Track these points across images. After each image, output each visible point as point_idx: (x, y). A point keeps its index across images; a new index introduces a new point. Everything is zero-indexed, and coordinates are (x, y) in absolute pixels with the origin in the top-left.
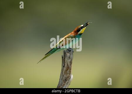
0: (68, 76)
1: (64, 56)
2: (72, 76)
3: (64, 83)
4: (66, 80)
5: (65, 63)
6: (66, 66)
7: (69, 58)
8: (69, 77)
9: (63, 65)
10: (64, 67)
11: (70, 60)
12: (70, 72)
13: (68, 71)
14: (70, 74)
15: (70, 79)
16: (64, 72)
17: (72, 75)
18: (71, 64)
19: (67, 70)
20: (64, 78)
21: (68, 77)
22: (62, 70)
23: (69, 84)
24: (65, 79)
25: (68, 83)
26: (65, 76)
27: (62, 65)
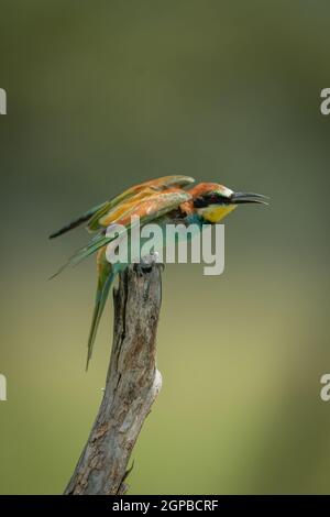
0: (139, 377)
1: (122, 292)
2: (158, 379)
3: (123, 408)
4: (131, 394)
5: (128, 323)
6: (131, 332)
7: (146, 298)
8: (146, 383)
9: (120, 329)
10: (123, 337)
11: (149, 309)
12: (150, 358)
13: (142, 354)
14: (149, 367)
15: (149, 388)
16: (122, 358)
17: (158, 374)
18: (155, 323)
19: (137, 350)
20: (124, 387)
21: (140, 383)
22: (113, 352)
23: (143, 411)
24: (126, 389)
25: (140, 406)
26: (128, 377)
27: (116, 330)
